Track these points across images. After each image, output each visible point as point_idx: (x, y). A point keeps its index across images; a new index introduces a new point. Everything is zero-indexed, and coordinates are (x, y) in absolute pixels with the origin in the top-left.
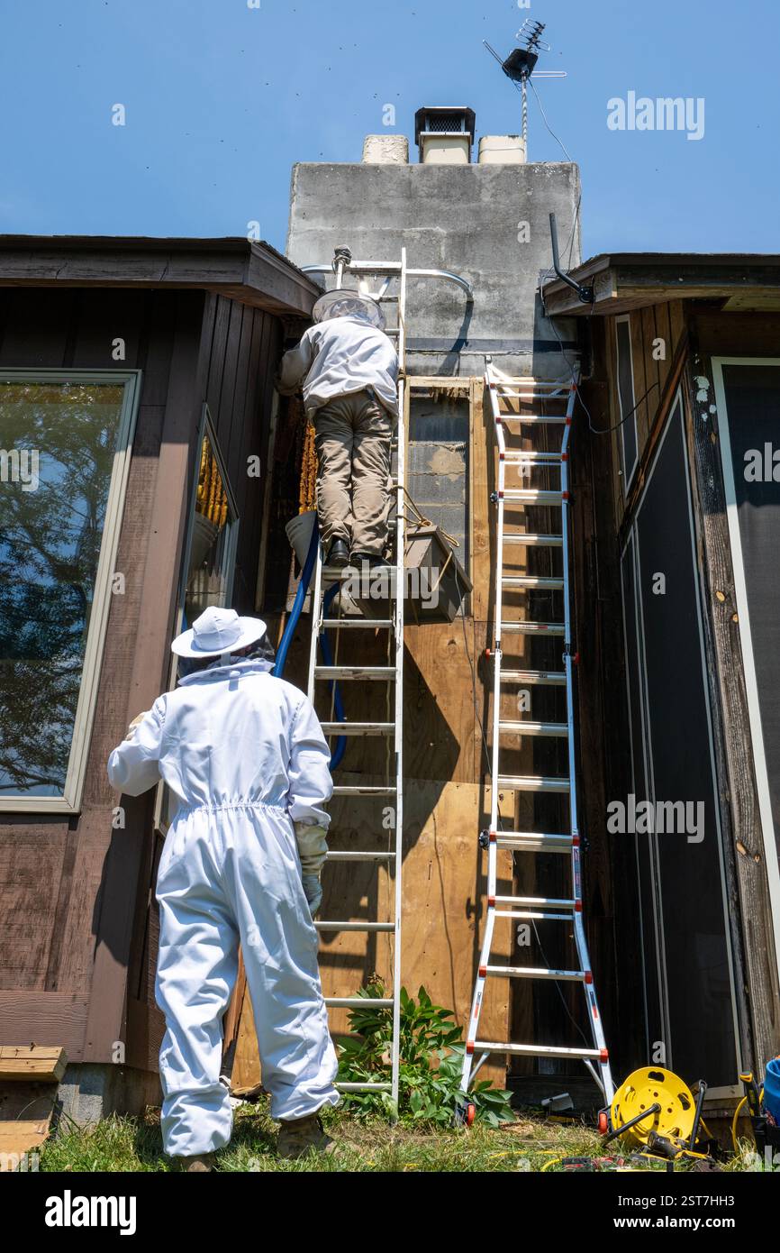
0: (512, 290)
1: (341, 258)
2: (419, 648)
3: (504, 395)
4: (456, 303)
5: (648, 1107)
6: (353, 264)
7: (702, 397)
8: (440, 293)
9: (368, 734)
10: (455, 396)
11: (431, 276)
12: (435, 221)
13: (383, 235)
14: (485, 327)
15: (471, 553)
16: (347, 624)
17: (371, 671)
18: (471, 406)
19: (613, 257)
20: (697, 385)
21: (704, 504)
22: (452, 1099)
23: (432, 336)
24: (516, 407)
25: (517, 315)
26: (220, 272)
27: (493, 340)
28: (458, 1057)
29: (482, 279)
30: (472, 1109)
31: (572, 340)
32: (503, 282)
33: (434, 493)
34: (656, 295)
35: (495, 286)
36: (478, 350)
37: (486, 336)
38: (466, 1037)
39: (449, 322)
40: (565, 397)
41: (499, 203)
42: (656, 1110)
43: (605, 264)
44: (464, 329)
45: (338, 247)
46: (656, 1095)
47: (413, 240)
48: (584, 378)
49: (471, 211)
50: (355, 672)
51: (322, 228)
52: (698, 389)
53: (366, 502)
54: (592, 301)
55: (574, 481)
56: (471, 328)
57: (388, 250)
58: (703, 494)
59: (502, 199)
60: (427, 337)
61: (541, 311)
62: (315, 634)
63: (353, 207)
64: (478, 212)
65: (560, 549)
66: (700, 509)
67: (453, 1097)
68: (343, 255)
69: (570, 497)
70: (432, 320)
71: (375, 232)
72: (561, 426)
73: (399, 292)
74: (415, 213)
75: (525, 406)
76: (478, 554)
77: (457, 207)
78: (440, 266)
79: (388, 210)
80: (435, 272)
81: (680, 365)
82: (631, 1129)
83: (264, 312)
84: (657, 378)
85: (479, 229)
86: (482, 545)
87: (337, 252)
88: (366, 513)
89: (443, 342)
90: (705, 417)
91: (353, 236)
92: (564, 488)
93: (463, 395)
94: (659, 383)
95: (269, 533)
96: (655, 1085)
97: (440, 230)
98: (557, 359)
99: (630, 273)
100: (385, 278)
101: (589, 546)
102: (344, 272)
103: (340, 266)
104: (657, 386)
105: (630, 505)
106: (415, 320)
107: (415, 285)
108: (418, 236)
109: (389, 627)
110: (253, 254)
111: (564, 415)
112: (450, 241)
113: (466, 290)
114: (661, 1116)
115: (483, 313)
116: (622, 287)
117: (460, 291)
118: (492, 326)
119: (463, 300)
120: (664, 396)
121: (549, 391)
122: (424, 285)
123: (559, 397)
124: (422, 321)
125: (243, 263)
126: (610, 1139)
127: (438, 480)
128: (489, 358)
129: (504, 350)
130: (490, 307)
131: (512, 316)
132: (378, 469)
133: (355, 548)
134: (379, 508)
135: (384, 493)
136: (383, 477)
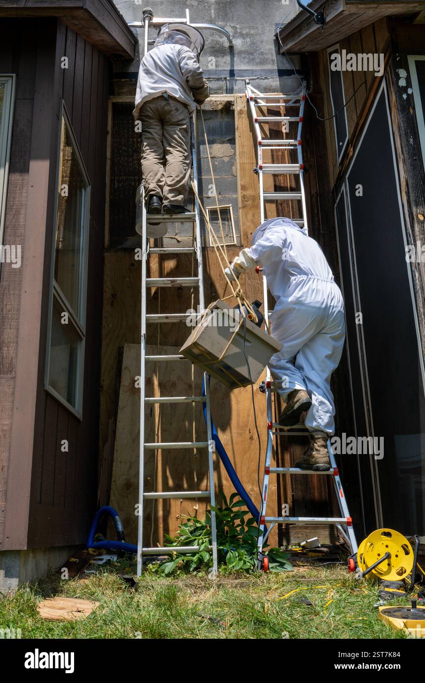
0: (258, 37)
1: (147, 17)
3: (260, 105)
4: (223, 46)
5: (383, 555)
6: (155, 20)
7: (402, 83)
8: (212, 41)
10: (225, 107)
11: (205, 29)
13: (173, 3)
14: (243, 62)
16: (165, 251)
17: (182, 281)
18: (236, 113)
20: (399, 75)
21: (406, 156)
23: (208, 68)
24: (265, 111)
25: (262, 54)
27: (247, 70)
29: (238, 31)
30: (265, 560)
31: (297, 68)
32: (252, 32)
35: (247, 35)
36: (240, 77)
37: (244, 67)
39: (219, 59)
40: (297, 105)
42: (388, 556)
45: (144, 10)
46: (387, 546)
47: (193, 5)
48: (309, 92)
50: (172, 282)
52: (399, 78)
53: (173, 173)
54: (323, 22)
55: (306, 158)
56: (235, 63)
57: (177, 12)
58: (405, 149)
61: (278, 52)
62: (144, 258)
65: (300, 200)
66: (404, 159)
68: (148, 14)
69: (304, 168)
72: (297, 123)
75: (270, 111)
76: (245, 206)
78: (211, 22)
80: (208, 26)
82: (374, 571)
84: (363, 79)
86: (247, 201)
87: (144, 12)
88: (173, 180)
90: (405, 96)
92: (300, 161)
93: (228, 106)
94: (366, 82)
96: (386, 540)
98: (290, 81)
101: (314, 198)
102: (149, 26)
103: (147, 22)
105: (342, 170)
108: (196, 3)
109: (192, 252)
111: (299, 116)
112: (217, 7)
113: (229, 38)
114: (391, 560)
115: (240, 53)
117: (225, 39)
118: (246, 61)
119: (227, 45)
123: (293, 105)
127: (216, 161)
128: (247, 81)
129: (255, 76)
130: (245, 48)
131: (259, 54)
132: (179, 149)
133: (165, 202)
134: (181, 176)
135: (185, 165)
136: (184, 153)
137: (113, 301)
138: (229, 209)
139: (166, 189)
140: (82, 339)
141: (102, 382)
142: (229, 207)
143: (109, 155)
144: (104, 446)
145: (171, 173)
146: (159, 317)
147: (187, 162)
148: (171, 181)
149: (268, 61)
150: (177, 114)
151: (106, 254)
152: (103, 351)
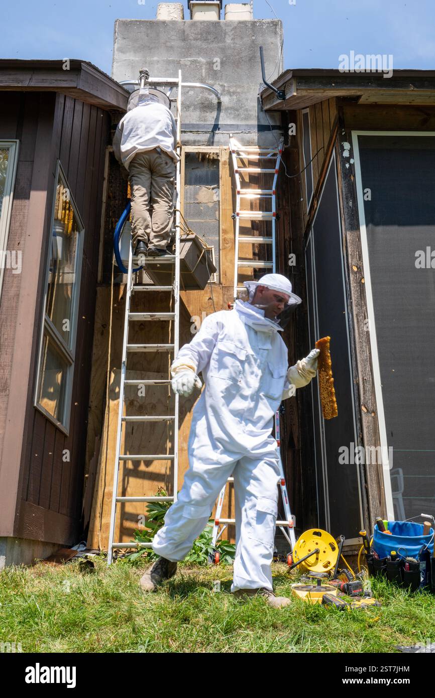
0: (243, 96)
1: (143, 76)
2: (191, 302)
3: (241, 157)
4: (211, 103)
5: (313, 550)
6: (150, 80)
7: (346, 154)
8: (202, 97)
9: (159, 351)
10: (211, 158)
11: (196, 87)
12: (199, 54)
13: (169, 62)
14: (228, 117)
15: (221, 248)
16: (147, 289)
17: (161, 315)
18: (220, 164)
19: (294, 71)
20: (343, 147)
21: (346, 216)
22: (207, 550)
23: (198, 123)
24: (246, 163)
25: (247, 110)
26: (64, 81)
27: (233, 125)
28: (210, 528)
29: (226, 89)
30: (217, 555)
31: (278, 124)
32: (238, 90)
33: (199, 214)
34: (320, 94)
35: (234, 93)
36: (224, 130)
37: (229, 122)
38: (215, 517)
39: (207, 114)
40: (275, 158)
41: (236, 44)
42: (317, 552)
43: (290, 76)
44: (217, 119)
45: (141, 70)
46: (317, 544)
47: (186, 65)
48: (286, 147)
49: (220, 48)
50: (151, 316)
51: (133, 58)
52: (344, 150)
54: (284, 99)
55: (279, 207)
56: (220, 118)
57: (172, 71)
58: (346, 210)
59: (238, 41)
60: (195, 123)
61: (261, 109)
62: (129, 294)
63: (151, 46)
64: (224, 49)
65: (271, 245)
66: (344, 219)
67: (207, 549)
68: (145, 74)
69: (277, 216)
70: (197, 113)
71: (164, 61)
72: (273, 175)
73: (177, 96)
74: (187, 50)
75: (251, 163)
76: (225, 248)
77: (211, 46)
78: (202, 81)
79: (171, 47)
80: (198, 85)
81: (334, 137)
82: (303, 563)
83: (98, 108)
84: (323, 144)
85: (224, 59)
86: (227, 244)
87: (141, 72)
89: (204, 126)
90: (347, 166)
91: (151, 63)
92: (274, 210)
93: (215, 157)
94: (324, 147)
95: (104, 238)
96: (317, 538)
97: (202, 60)
98: (270, 135)
99: (304, 81)
100: (169, 88)
101: (287, 242)
102: (145, 84)
103: (143, 81)
104: (323, 149)
105: (310, 219)
106: (188, 113)
107: (188, 92)
108: (189, 63)
109: (170, 290)
110: (83, 70)
111: (274, 168)
112: (208, 66)
113: (217, 95)
114: (319, 555)
115: (227, 109)
116: (300, 89)
117: (213, 96)
118: (232, 116)
119: (215, 101)
120: (326, 154)
121: (266, 154)
122: (193, 92)
123: (272, 158)
124: (192, 114)
125: (77, 75)
126: (291, 568)
127: (201, 206)
128: (231, 135)
129: (239, 130)
130: (231, 105)
131: (244, 111)
132: (166, 199)
133: (150, 246)
134: (166, 224)
135: (169, 214)
136: (169, 203)
137: (103, 331)
138: (212, 250)
139: (152, 234)
140: (71, 365)
141: (90, 403)
142: (211, 248)
143: (104, 199)
144: (89, 461)
145: (157, 221)
146: (138, 347)
147: (170, 211)
148: (156, 228)
149: (252, 117)
150: (167, 167)
151: (98, 289)
152: (92, 375)
